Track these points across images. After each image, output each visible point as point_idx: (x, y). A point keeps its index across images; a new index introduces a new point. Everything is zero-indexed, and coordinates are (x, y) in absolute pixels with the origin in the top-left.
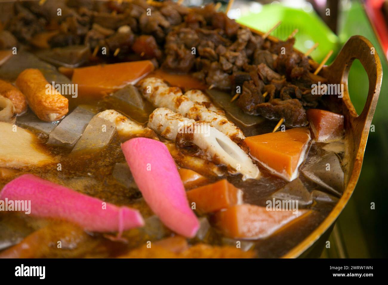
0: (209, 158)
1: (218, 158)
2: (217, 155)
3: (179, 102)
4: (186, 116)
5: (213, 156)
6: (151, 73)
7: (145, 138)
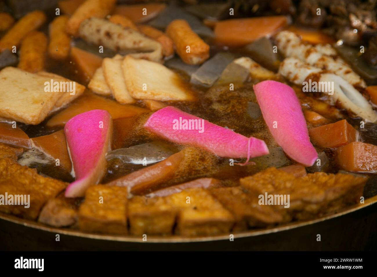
0: (332, 103)
1: (340, 102)
2: (339, 100)
3: (308, 53)
4: (315, 65)
5: (335, 100)
6: (285, 27)
7: (275, 82)
